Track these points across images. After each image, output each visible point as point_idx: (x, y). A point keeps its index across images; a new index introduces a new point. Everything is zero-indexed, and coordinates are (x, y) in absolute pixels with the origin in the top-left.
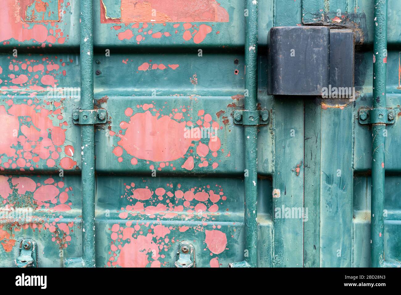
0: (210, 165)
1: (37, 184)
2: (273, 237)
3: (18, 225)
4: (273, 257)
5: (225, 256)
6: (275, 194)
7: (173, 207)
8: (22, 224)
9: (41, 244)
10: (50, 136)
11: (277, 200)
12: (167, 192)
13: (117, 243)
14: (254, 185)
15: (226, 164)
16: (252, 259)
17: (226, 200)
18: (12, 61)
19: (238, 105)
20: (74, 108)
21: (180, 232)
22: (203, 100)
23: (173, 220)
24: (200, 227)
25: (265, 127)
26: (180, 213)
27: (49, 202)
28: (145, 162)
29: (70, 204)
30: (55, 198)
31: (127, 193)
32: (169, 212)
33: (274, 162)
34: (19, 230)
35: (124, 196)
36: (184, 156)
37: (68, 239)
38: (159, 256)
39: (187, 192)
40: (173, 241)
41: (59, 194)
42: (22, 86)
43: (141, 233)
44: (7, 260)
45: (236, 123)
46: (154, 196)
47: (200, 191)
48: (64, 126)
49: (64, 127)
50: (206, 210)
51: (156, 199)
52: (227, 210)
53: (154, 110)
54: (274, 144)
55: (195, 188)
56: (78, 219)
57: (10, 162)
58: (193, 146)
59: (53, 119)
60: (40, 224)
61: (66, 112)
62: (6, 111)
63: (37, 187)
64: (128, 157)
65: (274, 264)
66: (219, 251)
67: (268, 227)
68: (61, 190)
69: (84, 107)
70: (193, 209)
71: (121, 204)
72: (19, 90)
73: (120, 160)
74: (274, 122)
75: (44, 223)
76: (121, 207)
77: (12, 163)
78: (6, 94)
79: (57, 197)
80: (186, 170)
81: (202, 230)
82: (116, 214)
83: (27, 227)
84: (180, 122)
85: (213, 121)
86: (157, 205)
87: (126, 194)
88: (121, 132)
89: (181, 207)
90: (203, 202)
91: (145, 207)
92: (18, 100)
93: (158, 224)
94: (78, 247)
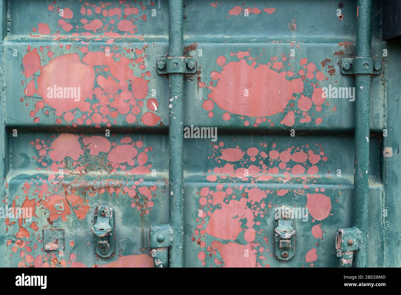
0: (313, 120)
1: (112, 144)
2: (383, 201)
3: (93, 189)
4: (383, 223)
5: (329, 222)
6: (387, 153)
7: (267, 169)
8: (98, 187)
9: (118, 210)
10: (130, 88)
11: (388, 160)
12: (260, 152)
13: (206, 209)
14: (367, 142)
15: (331, 119)
16: (363, 225)
17: (328, 161)
18: (85, 5)
19: (346, 52)
20: (159, 56)
21: (278, 196)
22: (306, 47)
23: (270, 183)
24: (300, 191)
25: (376, 78)
26: (275, 175)
27: (126, 164)
28: (239, 117)
29: (150, 166)
30: (132, 159)
31: (214, 153)
32: (263, 174)
33: (386, 117)
34: (94, 195)
35: (212, 157)
36: (283, 110)
37: (150, 204)
38: (254, 223)
39: (283, 153)
40: (269, 206)
41: (137, 155)
42: (96, 33)
43: (234, 197)
44: (80, 229)
45: (343, 72)
46: (246, 156)
47: (297, 151)
48: (146, 76)
49: (147, 78)
50: (304, 172)
51: (247, 160)
52: (329, 172)
53: (250, 58)
54: (386, 97)
55: (293, 147)
56: (162, 182)
57: (85, 117)
58: (294, 99)
59: (134, 68)
60: (118, 187)
61: (149, 60)
62: (81, 59)
63: (112, 147)
64: (220, 111)
65: (384, 231)
66: (322, 217)
67: (378, 190)
68: (140, 151)
69: (174, 54)
70: (290, 171)
71: (208, 166)
72: (92, 37)
73: (211, 115)
74: (387, 72)
75: (122, 187)
76: (208, 170)
77: (86, 119)
78: (80, 41)
79: (135, 158)
80: (286, 126)
81: (304, 193)
82: (203, 176)
83: (103, 191)
84: (279, 72)
85: (317, 71)
86: (249, 166)
87: (214, 155)
88: (212, 83)
89: (276, 169)
90: (301, 164)
91: (235, 169)
92: (94, 47)
93: (253, 188)
94: (162, 214)
